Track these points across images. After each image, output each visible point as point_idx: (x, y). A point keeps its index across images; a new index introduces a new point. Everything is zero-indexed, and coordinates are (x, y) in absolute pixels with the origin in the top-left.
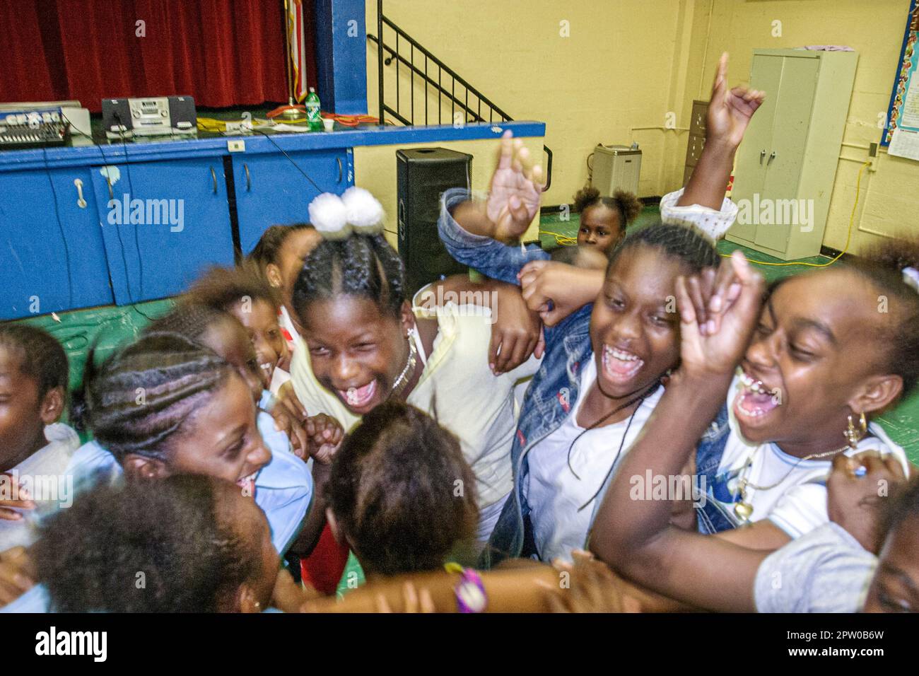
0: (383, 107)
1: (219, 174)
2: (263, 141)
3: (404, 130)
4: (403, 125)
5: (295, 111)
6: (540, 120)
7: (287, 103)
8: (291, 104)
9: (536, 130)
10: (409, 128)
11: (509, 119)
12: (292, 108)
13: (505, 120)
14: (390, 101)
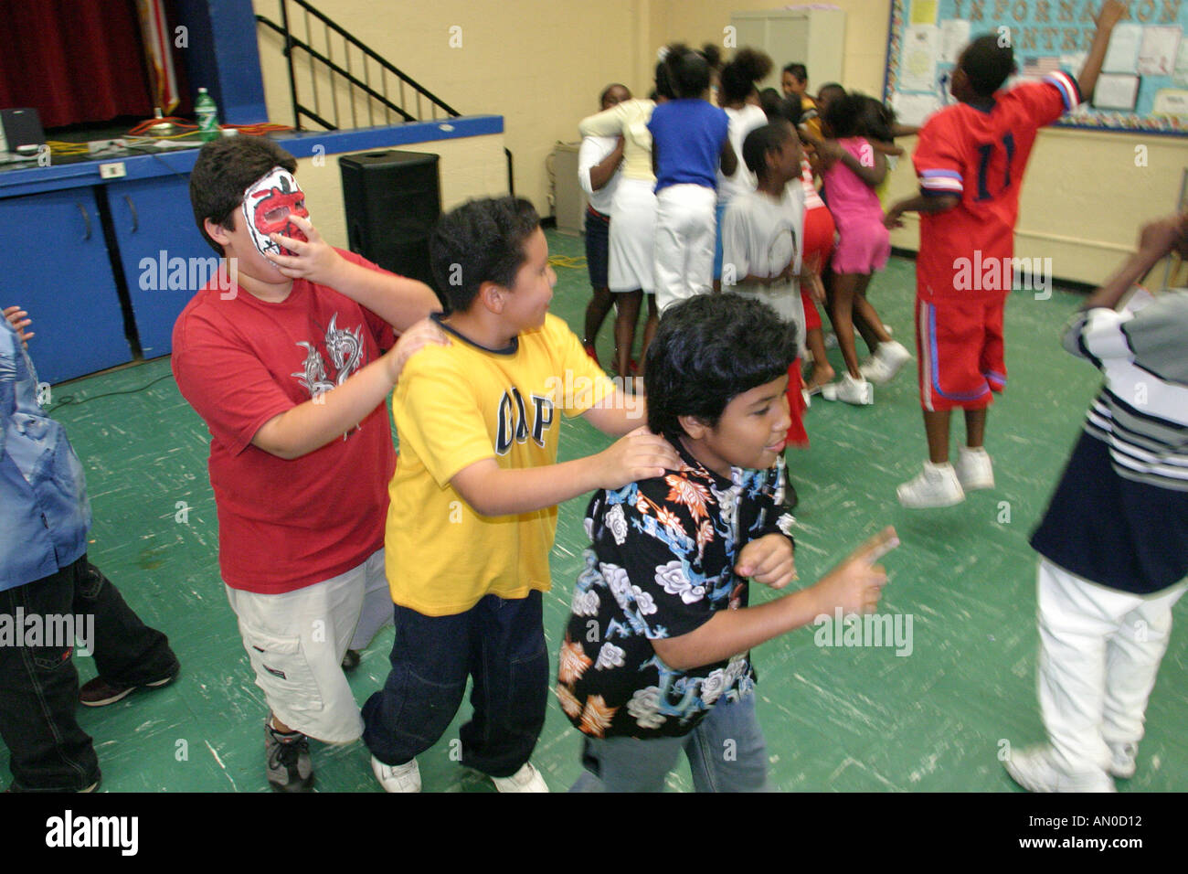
0: (299, 109)
1: (91, 212)
2: (149, 161)
3: (328, 136)
4: (326, 130)
5: (166, 125)
6: (497, 113)
7: (152, 116)
8: (160, 117)
9: (492, 125)
10: (334, 133)
11: (456, 114)
12: (161, 122)
13: (452, 116)
14: (306, 101)
